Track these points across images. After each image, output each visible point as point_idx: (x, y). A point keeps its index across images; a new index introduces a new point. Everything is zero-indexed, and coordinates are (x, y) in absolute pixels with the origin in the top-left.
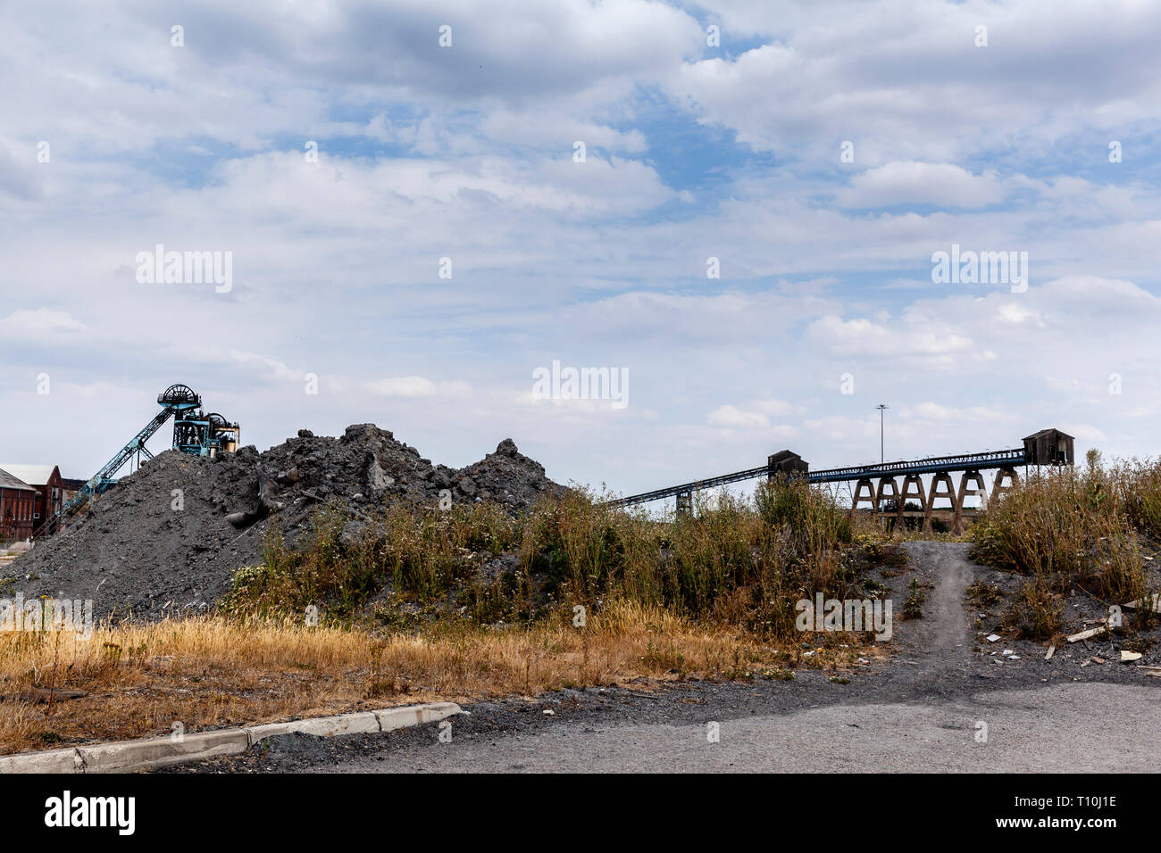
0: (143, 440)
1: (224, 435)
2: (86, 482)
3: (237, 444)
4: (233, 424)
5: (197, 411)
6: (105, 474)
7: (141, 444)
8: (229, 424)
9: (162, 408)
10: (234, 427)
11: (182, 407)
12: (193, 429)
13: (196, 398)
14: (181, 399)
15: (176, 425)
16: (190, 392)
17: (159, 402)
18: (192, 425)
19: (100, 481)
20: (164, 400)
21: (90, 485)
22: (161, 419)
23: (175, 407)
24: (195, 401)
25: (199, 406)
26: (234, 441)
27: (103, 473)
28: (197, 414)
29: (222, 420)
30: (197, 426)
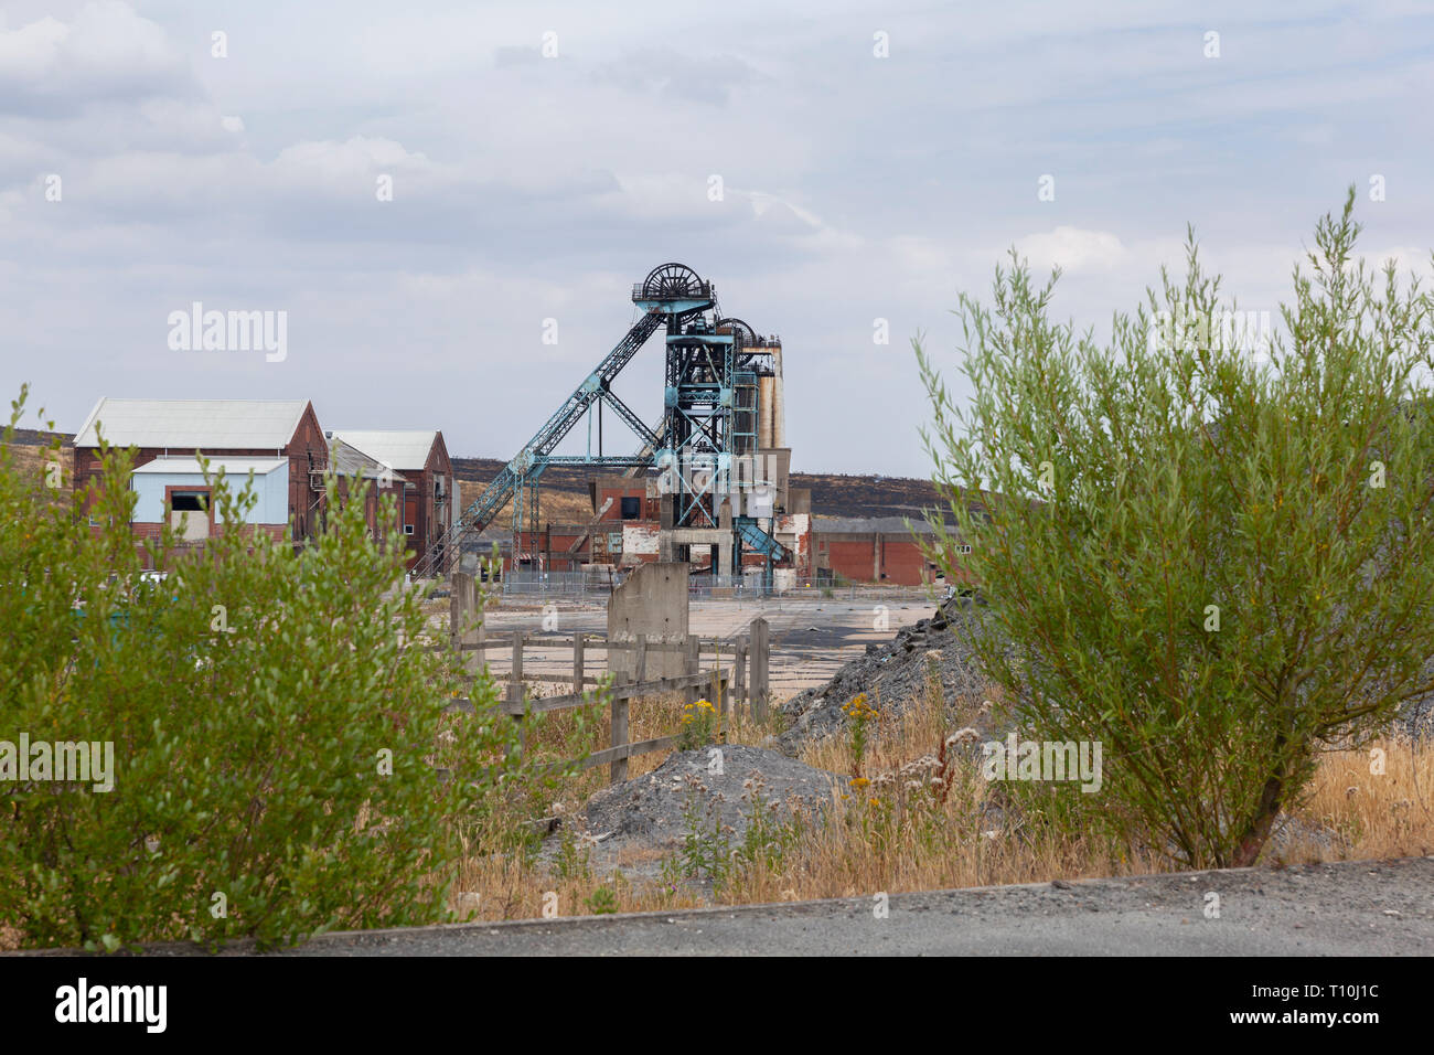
0: (608, 378)
1: (752, 362)
2: (506, 464)
3: (778, 379)
4: (768, 340)
5: (708, 315)
6: (540, 448)
7: (605, 385)
8: (761, 339)
9: (641, 313)
10: (772, 345)
11: (679, 308)
12: (702, 353)
13: (706, 289)
14: (677, 291)
15: (670, 345)
16: (693, 278)
17: (634, 301)
18: (699, 344)
19: (532, 460)
20: (643, 296)
21: (514, 469)
22: (640, 335)
23: (667, 310)
24: (706, 295)
25: (711, 305)
26: (773, 375)
27: (536, 444)
28: (710, 322)
29: (746, 332)
30: (710, 345)
